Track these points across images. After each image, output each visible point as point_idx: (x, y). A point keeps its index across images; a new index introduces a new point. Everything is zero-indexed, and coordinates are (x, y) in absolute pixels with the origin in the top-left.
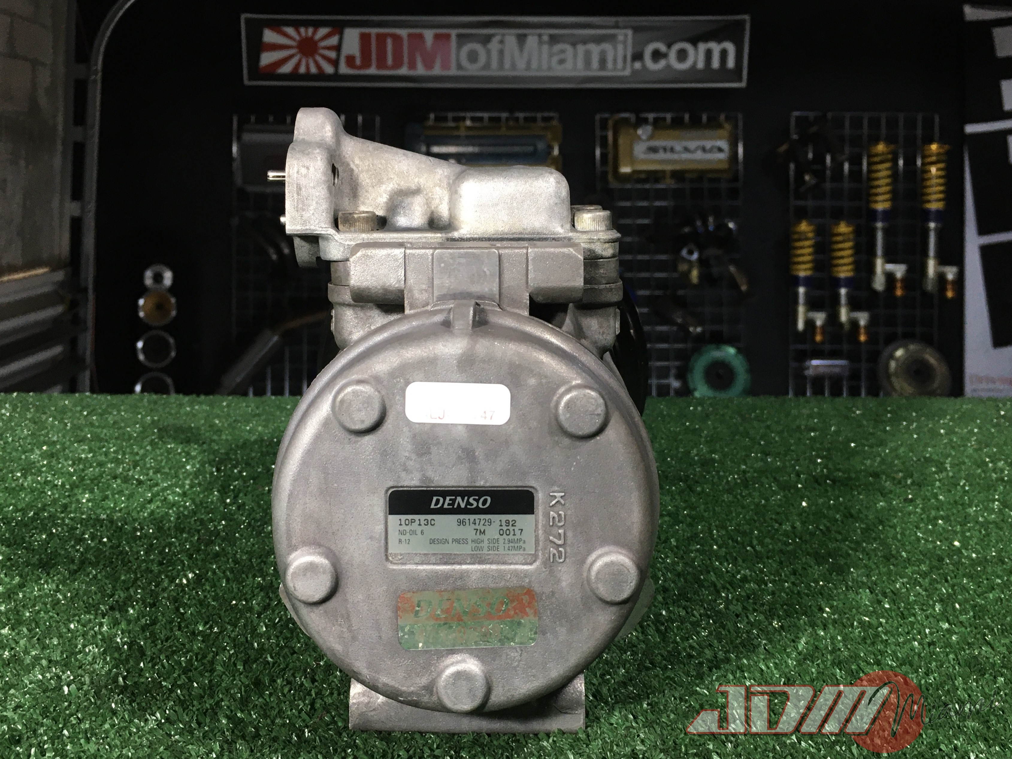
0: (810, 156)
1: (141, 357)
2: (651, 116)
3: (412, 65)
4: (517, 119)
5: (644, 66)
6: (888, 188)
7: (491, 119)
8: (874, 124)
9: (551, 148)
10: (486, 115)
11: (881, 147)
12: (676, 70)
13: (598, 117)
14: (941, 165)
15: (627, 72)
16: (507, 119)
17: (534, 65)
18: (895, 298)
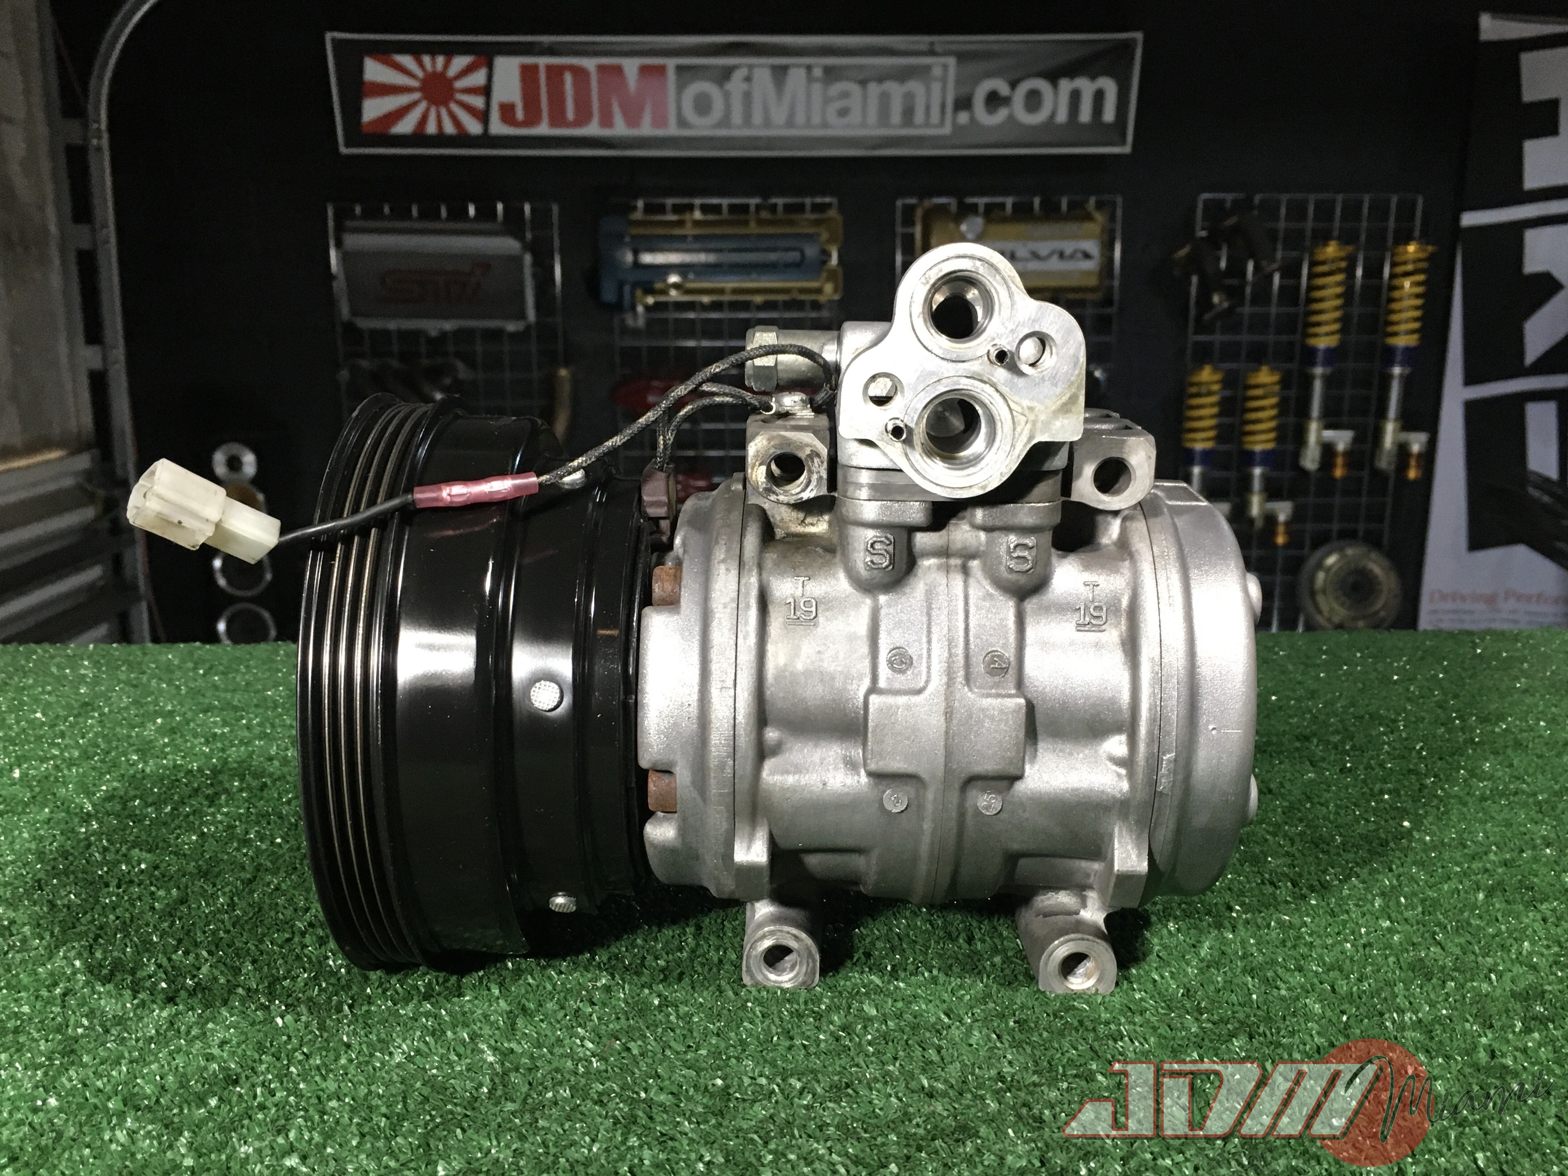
0: (1223, 264)
1: (222, 582)
2: (981, 201)
3: (607, 121)
4: (773, 208)
5: (972, 119)
6: (1337, 314)
7: (733, 208)
8: (1325, 211)
9: (826, 254)
10: (725, 202)
11: (1331, 250)
12: (1020, 125)
13: (899, 203)
14: (1421, 278)
15: (947, 130)
16: (758, 207)
17: (800, 118)
18: (1334, 480)
